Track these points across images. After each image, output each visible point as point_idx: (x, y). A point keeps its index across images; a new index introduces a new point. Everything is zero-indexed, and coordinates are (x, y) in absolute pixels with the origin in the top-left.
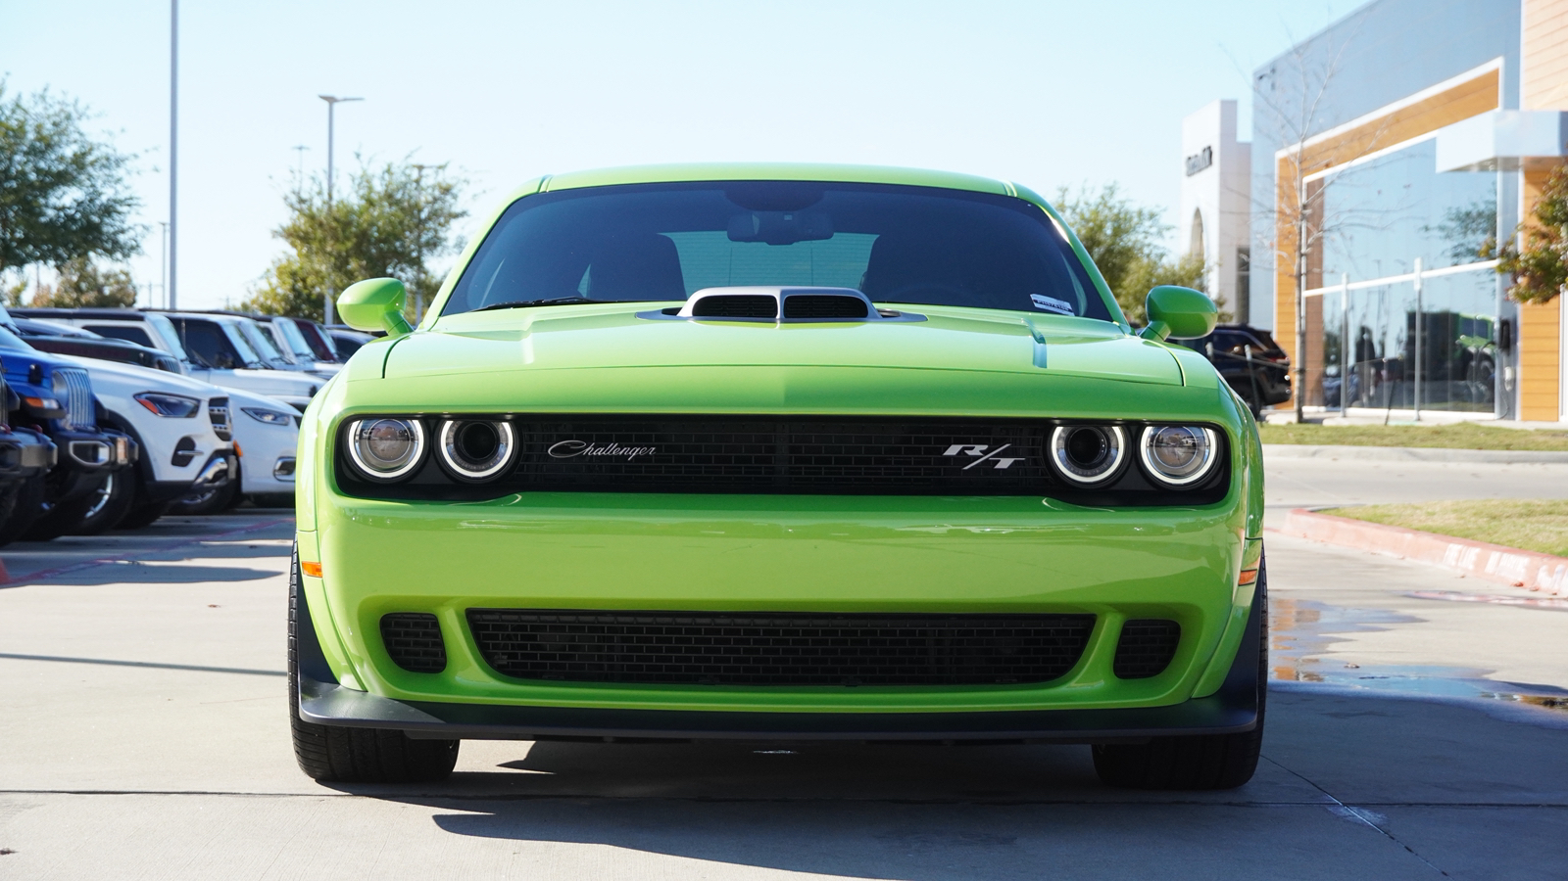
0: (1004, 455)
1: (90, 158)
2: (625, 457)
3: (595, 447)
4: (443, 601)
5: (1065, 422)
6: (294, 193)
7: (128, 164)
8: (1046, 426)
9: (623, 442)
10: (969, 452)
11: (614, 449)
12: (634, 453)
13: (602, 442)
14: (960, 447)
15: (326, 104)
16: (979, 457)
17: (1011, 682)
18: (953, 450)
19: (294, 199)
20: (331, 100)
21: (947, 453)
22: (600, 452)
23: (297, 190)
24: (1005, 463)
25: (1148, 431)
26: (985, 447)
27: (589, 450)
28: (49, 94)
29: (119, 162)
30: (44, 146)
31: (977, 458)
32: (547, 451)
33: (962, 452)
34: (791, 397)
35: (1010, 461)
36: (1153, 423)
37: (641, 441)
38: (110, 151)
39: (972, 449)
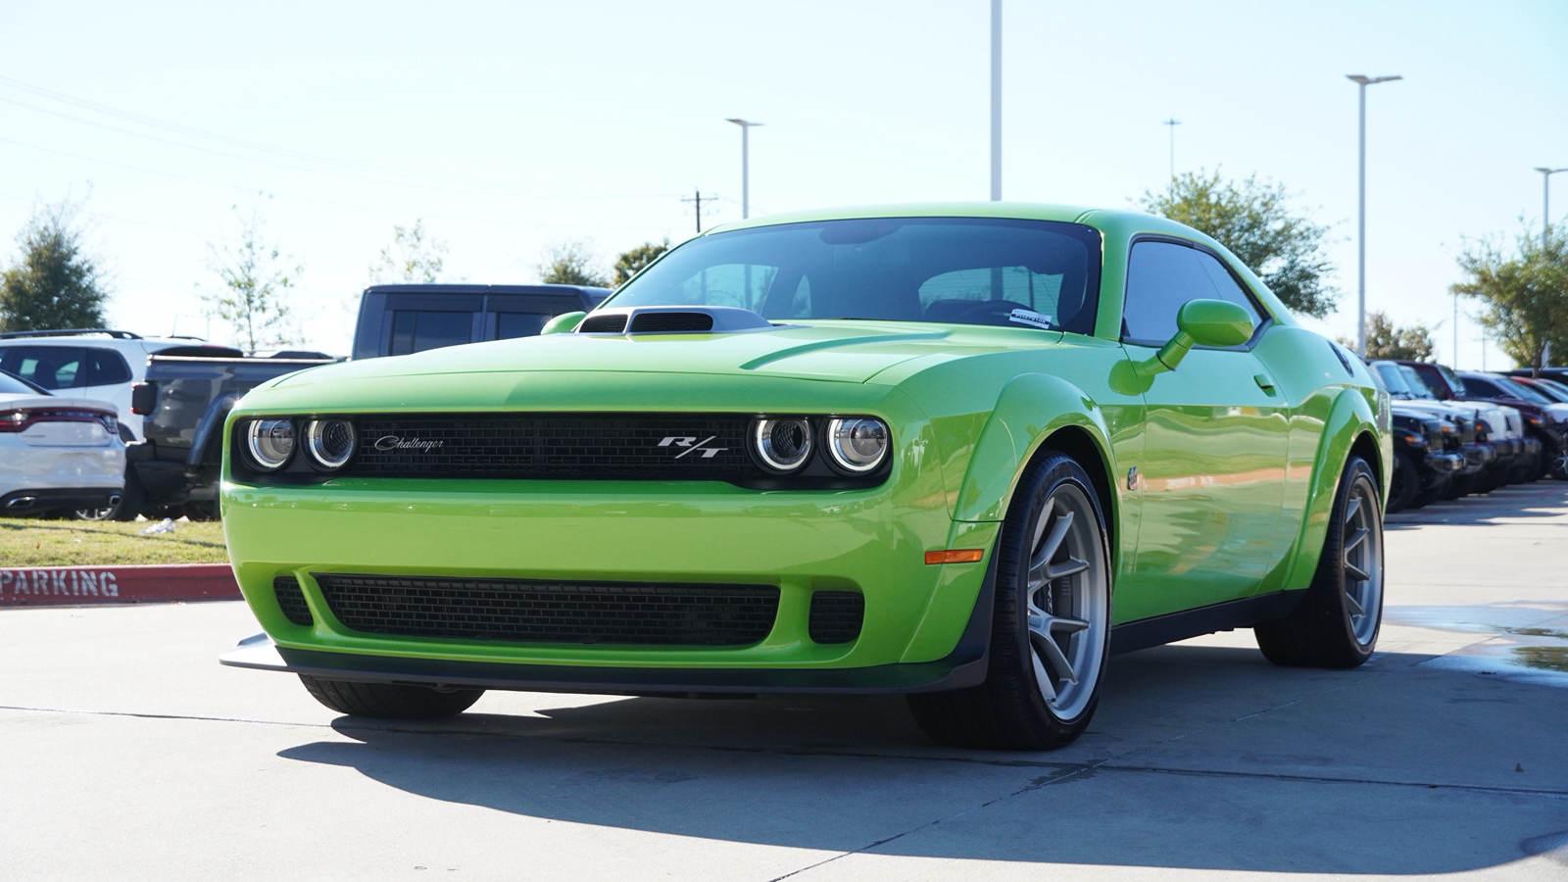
0: (707, 445)
1: (1294, 232)
2: (422, 450)
3: (405, 441)
4: (297, 567)
5: (769, 417)
6: (1465, 254)
7: (1325, 236)
8: (751, 420)
9: (423, 437)
10: (680, 444)
11: (416, 443)
12: (429, 445)
13: (409, 437)
14: (672, 439)
15: (1541, 175)
16: (688, 448)
17: (720, 644)
18: (666, 442)
19: (1465, 258)
20: (1547, 172)
21: (660, 444)
22: (408, 445)
23: (1467, 252)
24: (710, 453)
25: (835, 425)
26: (693, 439)
27: (401, 444)
28: (1256, 180)
29: (1317, 234)
30: (1256, 223)
31: (687, 448)
32: (373, 445)
33: (673, 443)
34: (513, 398)
35: (715, 451)
36: (841, 417)
37: (436, 436)
38: (1309, 225)
39: (682, 440)
